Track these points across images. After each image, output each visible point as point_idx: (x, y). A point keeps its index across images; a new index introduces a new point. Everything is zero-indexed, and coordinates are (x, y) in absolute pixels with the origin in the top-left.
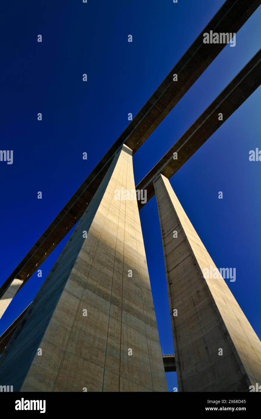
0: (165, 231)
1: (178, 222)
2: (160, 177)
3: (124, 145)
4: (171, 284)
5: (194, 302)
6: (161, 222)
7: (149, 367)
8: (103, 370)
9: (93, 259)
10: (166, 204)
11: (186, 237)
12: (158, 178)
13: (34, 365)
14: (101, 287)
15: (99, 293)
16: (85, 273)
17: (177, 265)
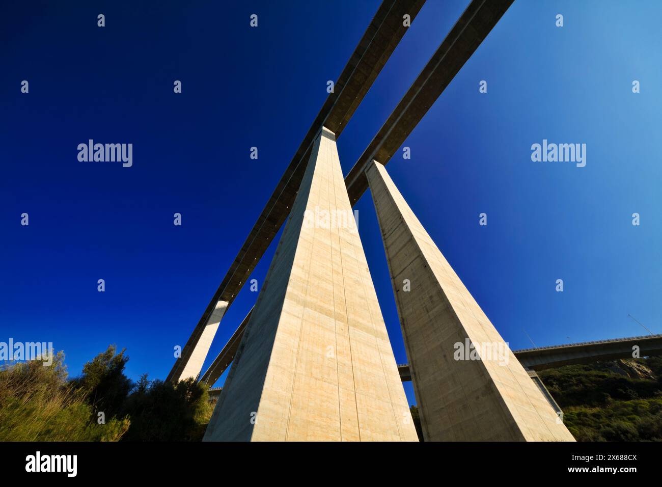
0: (386, 231)
1: (400, 218)
2: (374, 164)
3: (324, 128)
4: (398, 291)
5: (426, 309)
6: (380, 220)
7: (385, 381)
8: (337, 388)
9: (309, 274)
10: (383, 197)
11: (412, 236)
12: (371, 166)
13: (266, 388)
14: (322, 304)
15: (321, 310)
16: (302, 290)
17: (404, 269)
